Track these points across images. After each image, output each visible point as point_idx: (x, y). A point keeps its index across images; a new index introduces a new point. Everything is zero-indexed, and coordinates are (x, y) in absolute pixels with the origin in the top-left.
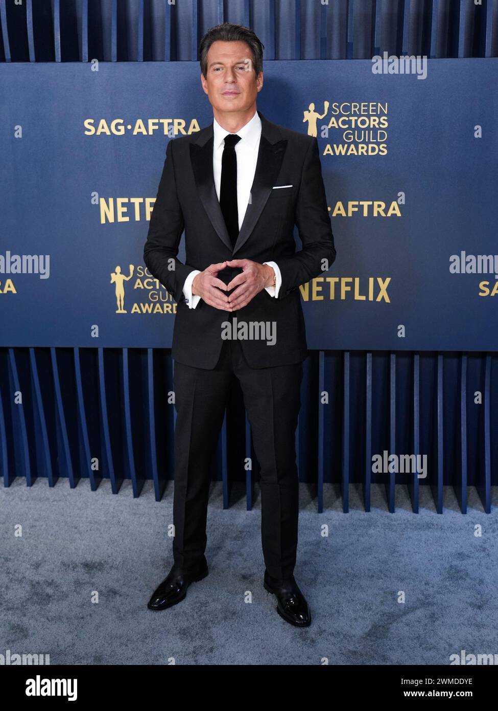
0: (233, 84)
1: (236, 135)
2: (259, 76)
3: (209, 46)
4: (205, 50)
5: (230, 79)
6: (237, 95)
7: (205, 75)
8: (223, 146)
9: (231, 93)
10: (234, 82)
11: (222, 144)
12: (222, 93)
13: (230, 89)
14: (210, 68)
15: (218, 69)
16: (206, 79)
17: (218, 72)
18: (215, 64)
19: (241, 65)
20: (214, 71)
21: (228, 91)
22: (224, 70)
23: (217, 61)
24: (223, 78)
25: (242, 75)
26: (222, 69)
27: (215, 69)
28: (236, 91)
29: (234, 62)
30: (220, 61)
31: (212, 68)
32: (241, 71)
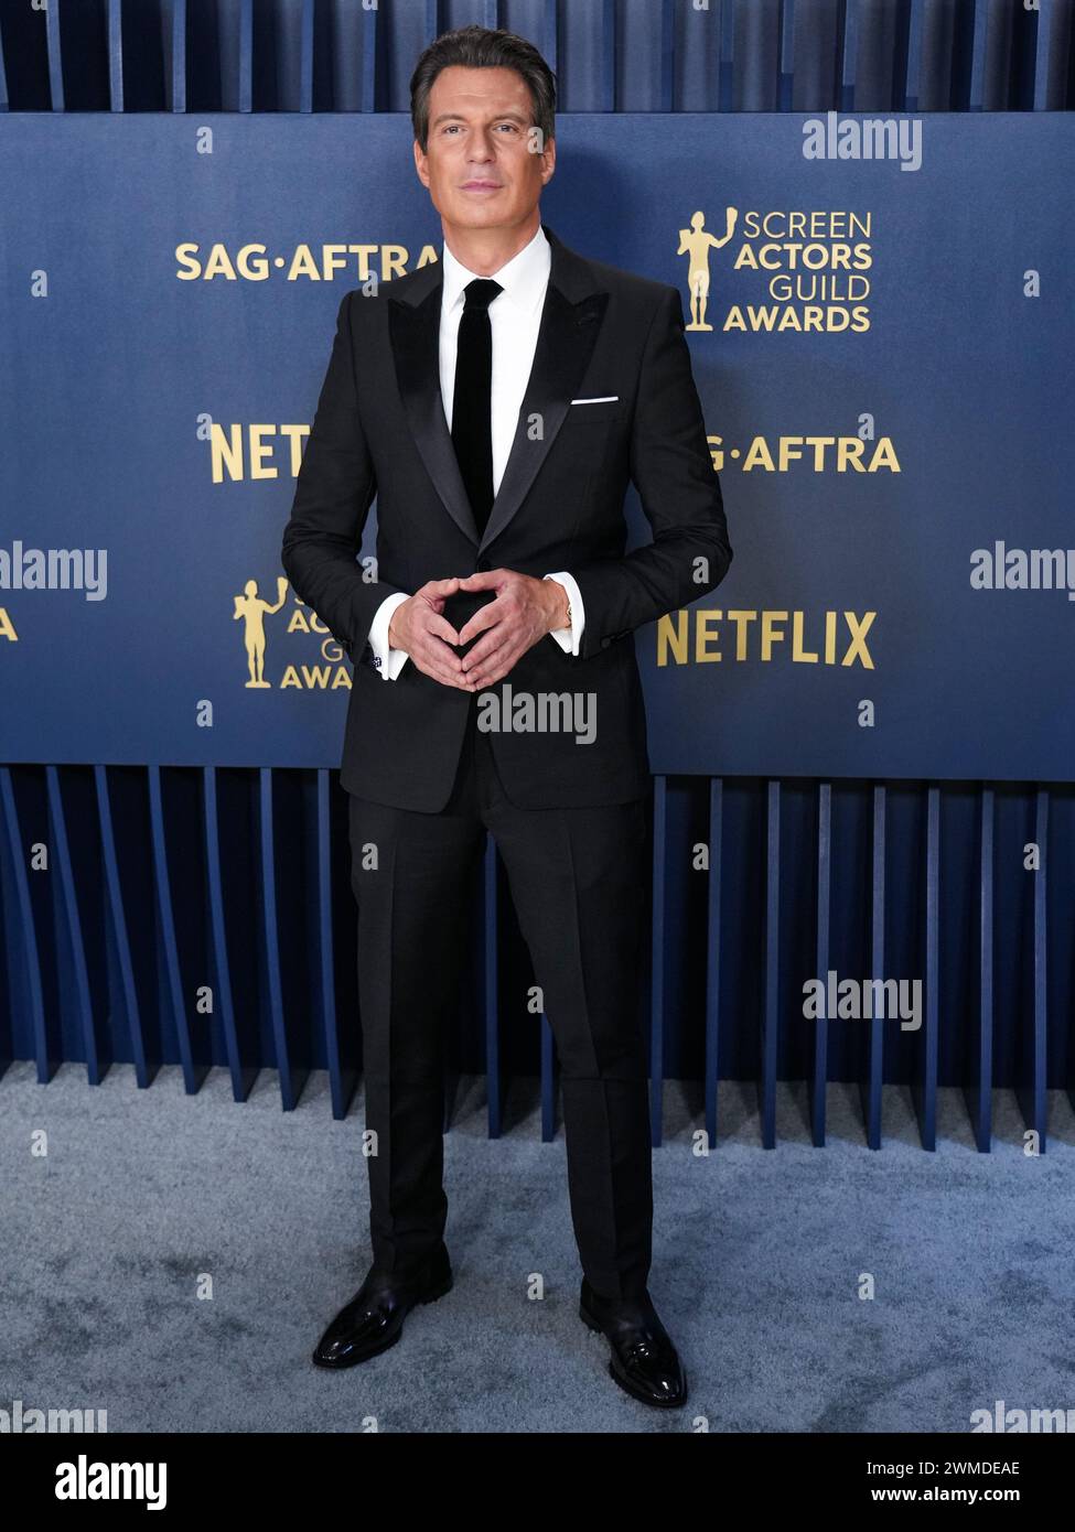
0: (488, 165)
1: (492, 281)
3: (432, 79)
5: (480, 153)
6: (496, 191)
7: (423, 144)
8: (463, 305)
9: (483, 186)
10: (489, 161)
11: (459, 301)
12: (462, 185)
13: (480, 178)
14: (434, 128)
15: (453, 130)
16: (425, 152)
17: (453, 137)
18: (446, 117)
19: (507, 122)
20: (445, 136)
21: (476, 180)
22: (466, 133)
23: (450, 112)
24: (465, 151)
25: (508, 145)
26: (463, 130)
27: (445, 132)
28: (493, 181)
29: (491, 116)
30: (458, 112)
31: (439, 129)
32: (504, 136)
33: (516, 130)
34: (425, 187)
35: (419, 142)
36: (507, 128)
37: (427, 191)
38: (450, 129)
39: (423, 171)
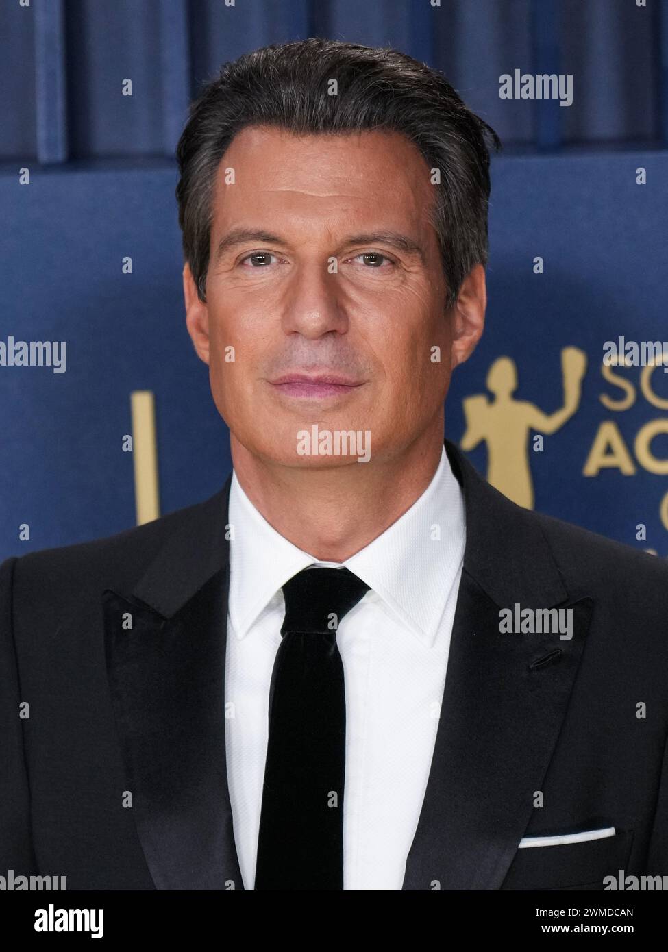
0: (330, 340)
1: (345, 572)
2: (464, 287)
3: (224, 142)
4: (204, 157)
5: (313, 316)
6: (344, 395)
7: (200, 274)
8: (277, 620)
9: (321, 384)
10: (333, 332)
11: (270, 608)
12: (273, 377)
13: (313, 367)
14: (220, 255)
15: (261, 259)
16: (203, 296)
17: (262, 277)
18: (244, 236)
19: (373, 248)
20: (240, 272)
21: (304, 373)
22: (287, 268)
23: (252, 225)
24: (281, 310)
25: (377, 297)
26: (282, 261)
27: (241, 262)
28: (340, 375)
29: (340, 237)
30: (271, 227)
31: (229, 257)
32: (371, 277)
33: (394, 262)
34: (200, 362)
35: (192, 269)
36: (374, 260)
37: (204, 368)
38: (252, 256)
39: (199, 328)
